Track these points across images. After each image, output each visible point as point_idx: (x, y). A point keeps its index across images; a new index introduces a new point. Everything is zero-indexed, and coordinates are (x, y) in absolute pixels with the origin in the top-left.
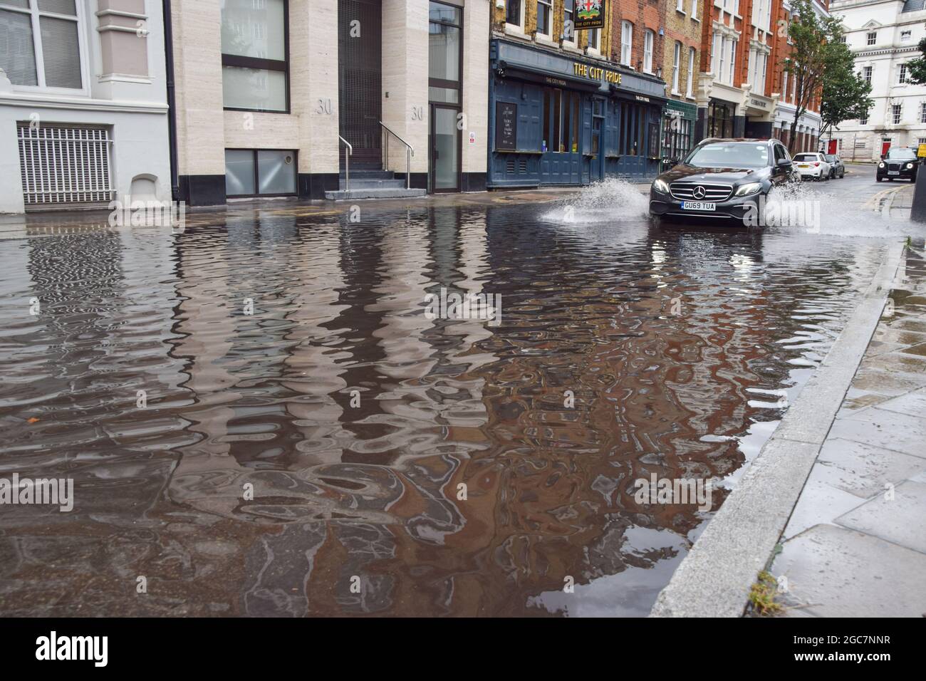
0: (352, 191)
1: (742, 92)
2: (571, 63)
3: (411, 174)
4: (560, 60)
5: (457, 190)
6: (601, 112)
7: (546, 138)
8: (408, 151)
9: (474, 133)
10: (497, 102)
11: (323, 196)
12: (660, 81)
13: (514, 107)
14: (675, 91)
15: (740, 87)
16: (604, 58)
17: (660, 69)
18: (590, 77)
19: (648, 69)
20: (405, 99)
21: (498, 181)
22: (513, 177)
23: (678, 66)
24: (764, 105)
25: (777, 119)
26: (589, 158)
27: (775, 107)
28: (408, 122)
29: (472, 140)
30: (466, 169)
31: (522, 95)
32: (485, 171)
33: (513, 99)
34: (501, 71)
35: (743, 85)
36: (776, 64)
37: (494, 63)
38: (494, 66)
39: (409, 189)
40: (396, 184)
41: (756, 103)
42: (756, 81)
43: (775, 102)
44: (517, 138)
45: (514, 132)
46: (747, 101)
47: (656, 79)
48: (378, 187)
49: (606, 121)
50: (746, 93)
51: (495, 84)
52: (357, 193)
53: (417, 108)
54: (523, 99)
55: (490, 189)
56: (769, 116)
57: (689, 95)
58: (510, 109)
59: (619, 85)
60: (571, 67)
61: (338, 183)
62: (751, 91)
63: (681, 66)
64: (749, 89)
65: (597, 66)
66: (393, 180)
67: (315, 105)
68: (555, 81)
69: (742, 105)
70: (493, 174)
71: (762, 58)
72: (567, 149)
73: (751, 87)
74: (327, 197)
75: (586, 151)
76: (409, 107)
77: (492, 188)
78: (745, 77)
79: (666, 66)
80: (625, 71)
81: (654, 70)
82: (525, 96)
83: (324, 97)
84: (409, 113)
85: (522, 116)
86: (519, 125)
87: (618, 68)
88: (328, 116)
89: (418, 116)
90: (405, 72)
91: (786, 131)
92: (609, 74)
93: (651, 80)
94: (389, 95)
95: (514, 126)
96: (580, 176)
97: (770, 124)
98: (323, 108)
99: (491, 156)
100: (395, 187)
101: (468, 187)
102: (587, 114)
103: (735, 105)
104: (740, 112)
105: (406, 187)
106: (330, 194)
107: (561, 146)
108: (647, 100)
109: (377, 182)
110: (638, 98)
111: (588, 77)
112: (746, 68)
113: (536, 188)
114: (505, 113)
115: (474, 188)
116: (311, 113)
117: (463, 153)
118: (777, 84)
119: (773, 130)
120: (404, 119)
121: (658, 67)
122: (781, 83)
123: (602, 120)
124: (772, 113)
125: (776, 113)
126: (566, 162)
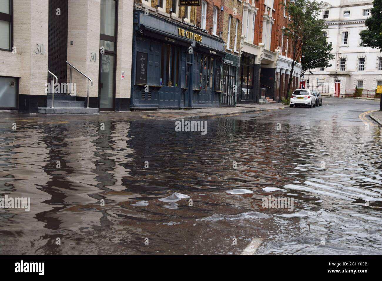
0: (56, 108)
1: (259, 48)
2: (177, 27)
3: (90, 98)
4: (171, 25)
5: (112, 110)
6: (190, 61)
7: (162, 77)
8: (89, 83)
9: (124, 72)
10: (137, 52)
11: (36, 111)
12: (221, 41)
13: (146, 56)
14: (228, 48)
15: (258, 45)
16: (192, 24)
17: (222, 33)
18: (186, 37)
19: (214, 33)
20: (86, 47)
21: (137, 104)
22: (144, 102)
23: (229, 31)
24: (271, 57)
25: (278, 66)
26: (185, 90)
27: (277, 58)
28: (88, 63)
29: (123, 77)
30: (118, 96)
31: (150, 48)
32: (129, 97)
33: (145, 50)
34: (141, 32)
35: (260, 44)
36: (277, 30)
37: (136, 26)
38: (137, 28)
39: (88, 108)
40: (79, 104)
41: (267, 56)
42: (266, 41)
43: (277, 55)
44: (147, 76)
45: (146, 72)
46: (262, 55)
47: (218, 39)
48: (69, 106)
49: (193, 66)
50: (261, 49)
51: (137, 40)
52: (59, 110)
53: (93, 53)
54: (151, 50)
55: (132, 110)
56: (274, 64)
57: (235, 50)
58: (144, 57)
59: (201, 42)
60: (177, 31)
61: (46, 102)
62: (264, 48)
63: (231, 31)
64: (263, 46)
65: (190, 30)
66: (75, 102)
67: (35, 48)
68: (169, 40)
69: (259, 57)
70: (134, 100)
71: (270, 26)
72: (172, 85)
73: (264, 45)
74: (39, 111)
75: (183, 86)
76: (88, 53)
77: (134, 109)
78: (261, 38)
79: (224, 31)
80: (203, 34)
81: (218, 34)
82: (152, 48)
83: (40, 43)
84: (89, 57)
85: (150, 62)
86: (149, 68)
87: (200, 31)
88: (41, 56)
89: (93, 59)
90: (86, 29)
91: (283, 74)
92: (196, 36)
93: (217, 40)
94: (74, 43)
95: (146, 68)
96: (179, 103)
97: (274, 70)
98: (39, 50)
99: (133, 87)
100: (78, 106)
101: (120, 108)
102: (184, 61)
103: (254, 57)
104: (257, 62)
105: (86, 106)
106: (42, 109)
107: (169, 82)
108: (215, 53)
109: (68, 103)
110: (211, 52)
111: (185, 37)
112: (261, 33)
113: (156, 109)
114: (141, 59)
115: (124, 108)
116: (32, 53)
117: (117, 85)
118: (278, 44)
119: (276, 73)
120: (84, 60)
121: (220, 32)
122: (280, 43)
123: (191, 65)
124: (275, 62)
125: (278, 63)
126: (172, 93)
